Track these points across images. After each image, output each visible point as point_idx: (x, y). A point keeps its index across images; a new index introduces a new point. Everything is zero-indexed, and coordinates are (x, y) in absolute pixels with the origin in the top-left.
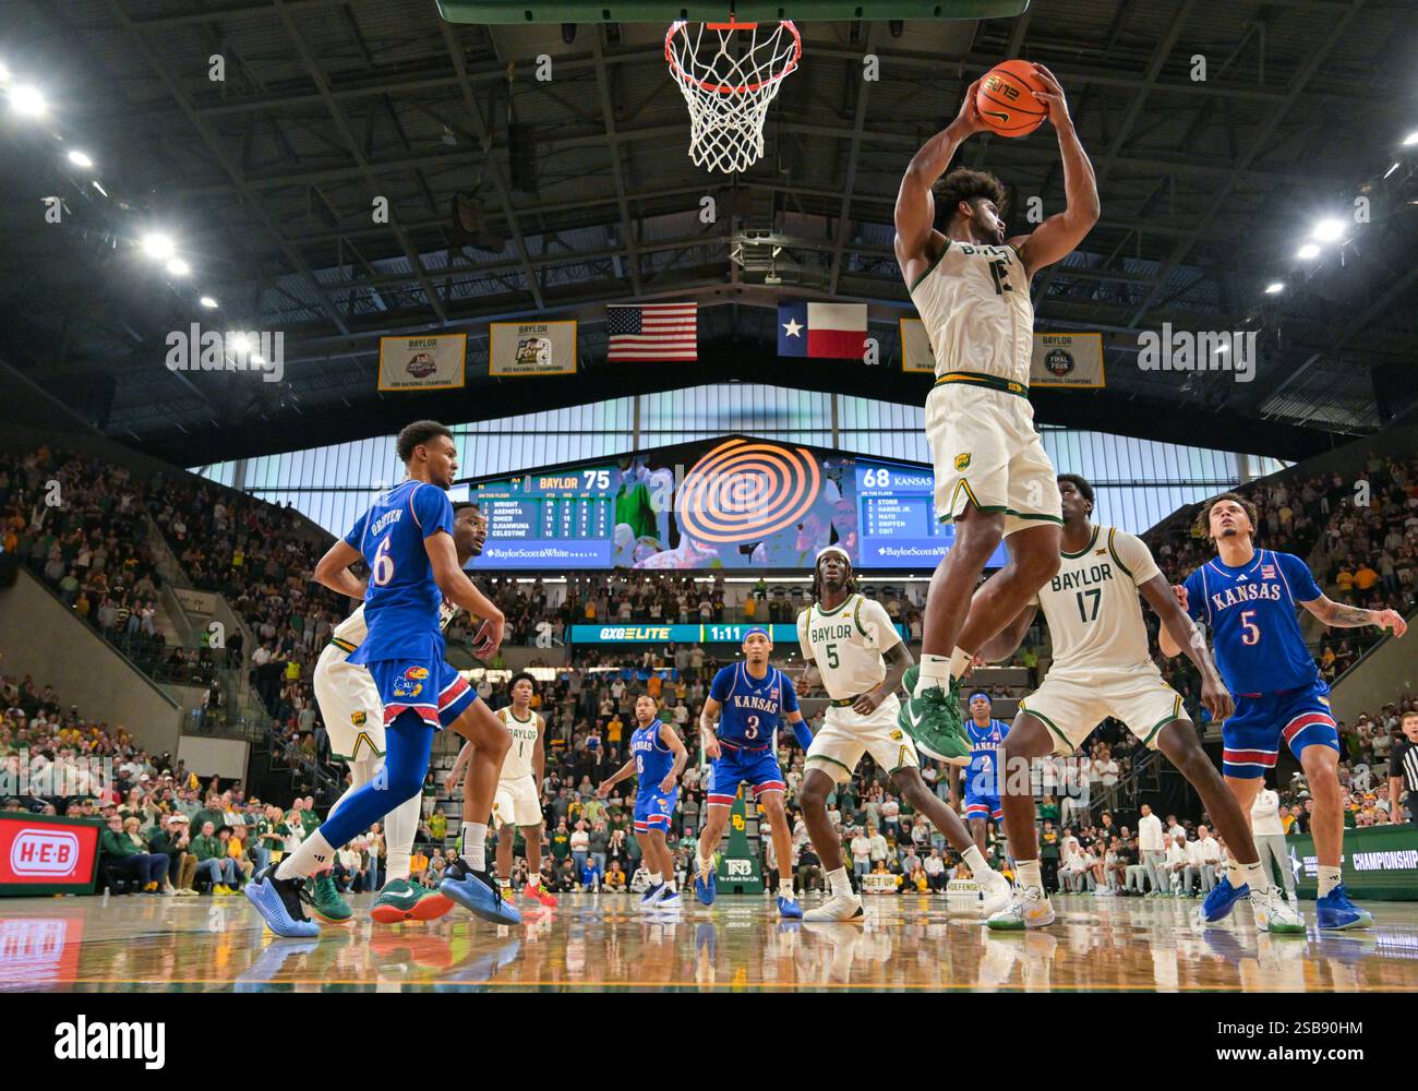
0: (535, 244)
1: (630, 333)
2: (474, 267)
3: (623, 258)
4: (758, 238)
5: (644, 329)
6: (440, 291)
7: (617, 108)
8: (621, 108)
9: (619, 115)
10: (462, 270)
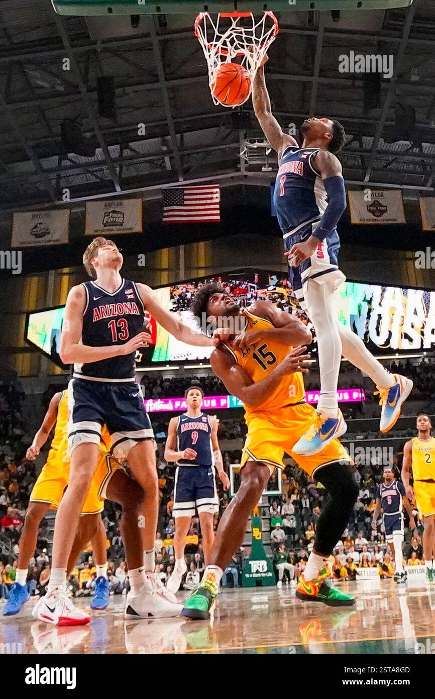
0: (114, 150)
1: (177, 205)
2: (75, 165)
3: (171, 158)
4: (257, 143)
5: (186, 202)
6: (54, 182)
7: (165, 66)
8: (168, 66)
9: (167, 71)
10: (67, 168)
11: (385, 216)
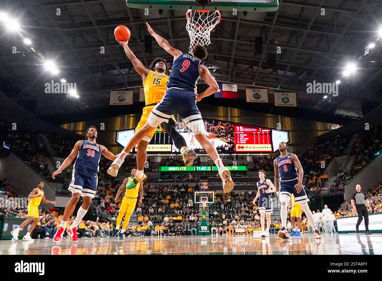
4: (211, 67)
6: (127, 79)
8: (174, 32)
10: (132, 74)
11: (260, 99)
